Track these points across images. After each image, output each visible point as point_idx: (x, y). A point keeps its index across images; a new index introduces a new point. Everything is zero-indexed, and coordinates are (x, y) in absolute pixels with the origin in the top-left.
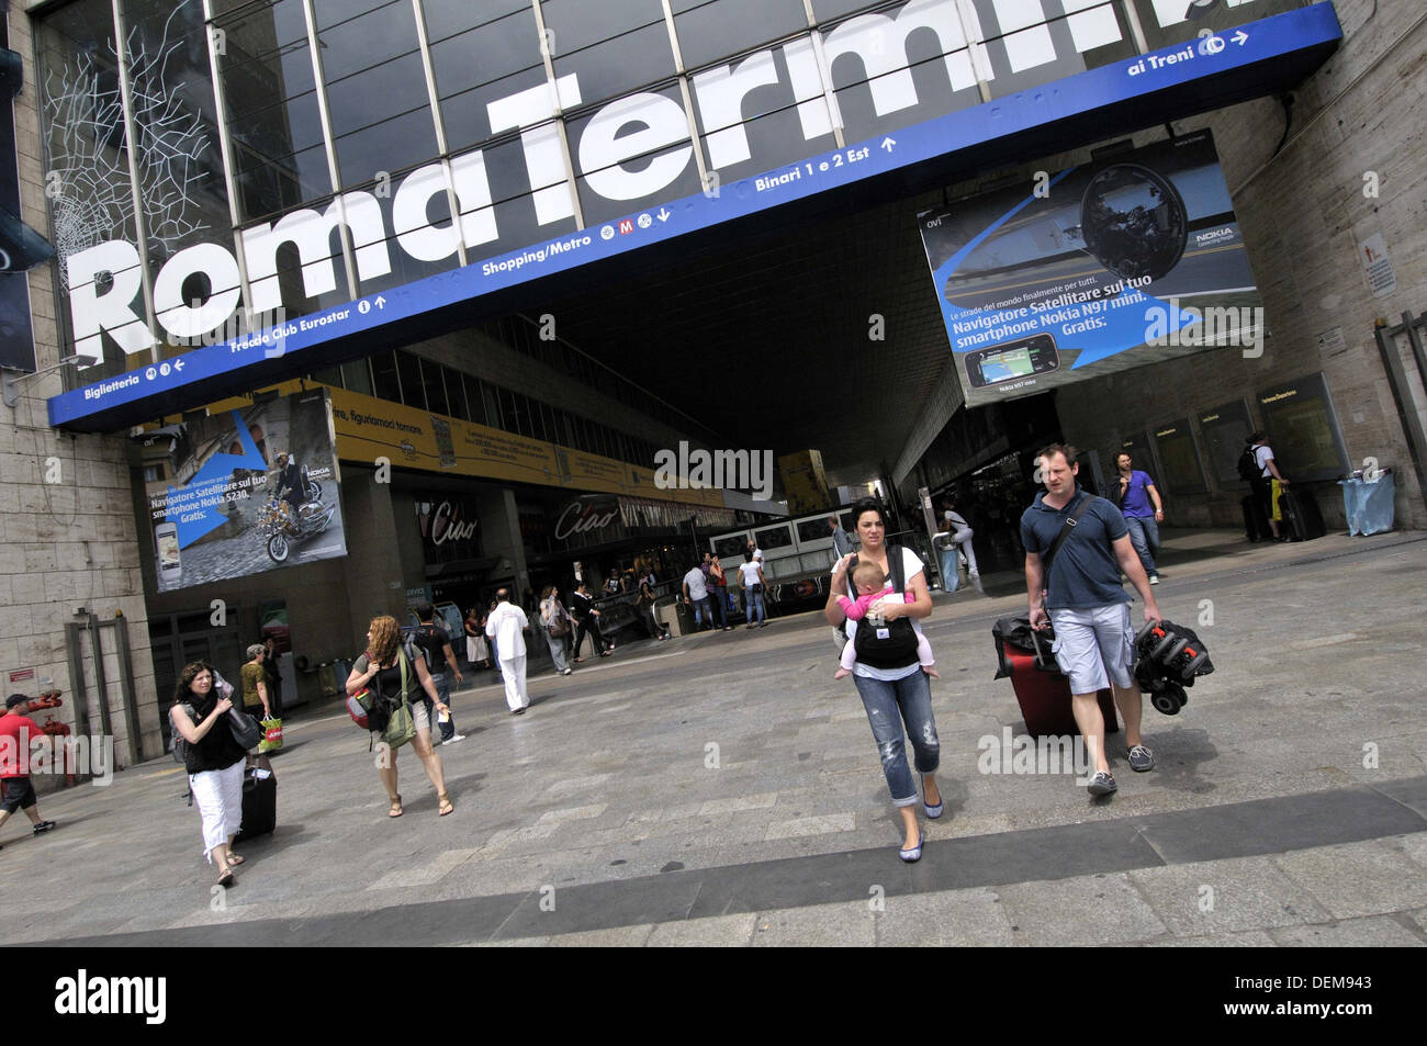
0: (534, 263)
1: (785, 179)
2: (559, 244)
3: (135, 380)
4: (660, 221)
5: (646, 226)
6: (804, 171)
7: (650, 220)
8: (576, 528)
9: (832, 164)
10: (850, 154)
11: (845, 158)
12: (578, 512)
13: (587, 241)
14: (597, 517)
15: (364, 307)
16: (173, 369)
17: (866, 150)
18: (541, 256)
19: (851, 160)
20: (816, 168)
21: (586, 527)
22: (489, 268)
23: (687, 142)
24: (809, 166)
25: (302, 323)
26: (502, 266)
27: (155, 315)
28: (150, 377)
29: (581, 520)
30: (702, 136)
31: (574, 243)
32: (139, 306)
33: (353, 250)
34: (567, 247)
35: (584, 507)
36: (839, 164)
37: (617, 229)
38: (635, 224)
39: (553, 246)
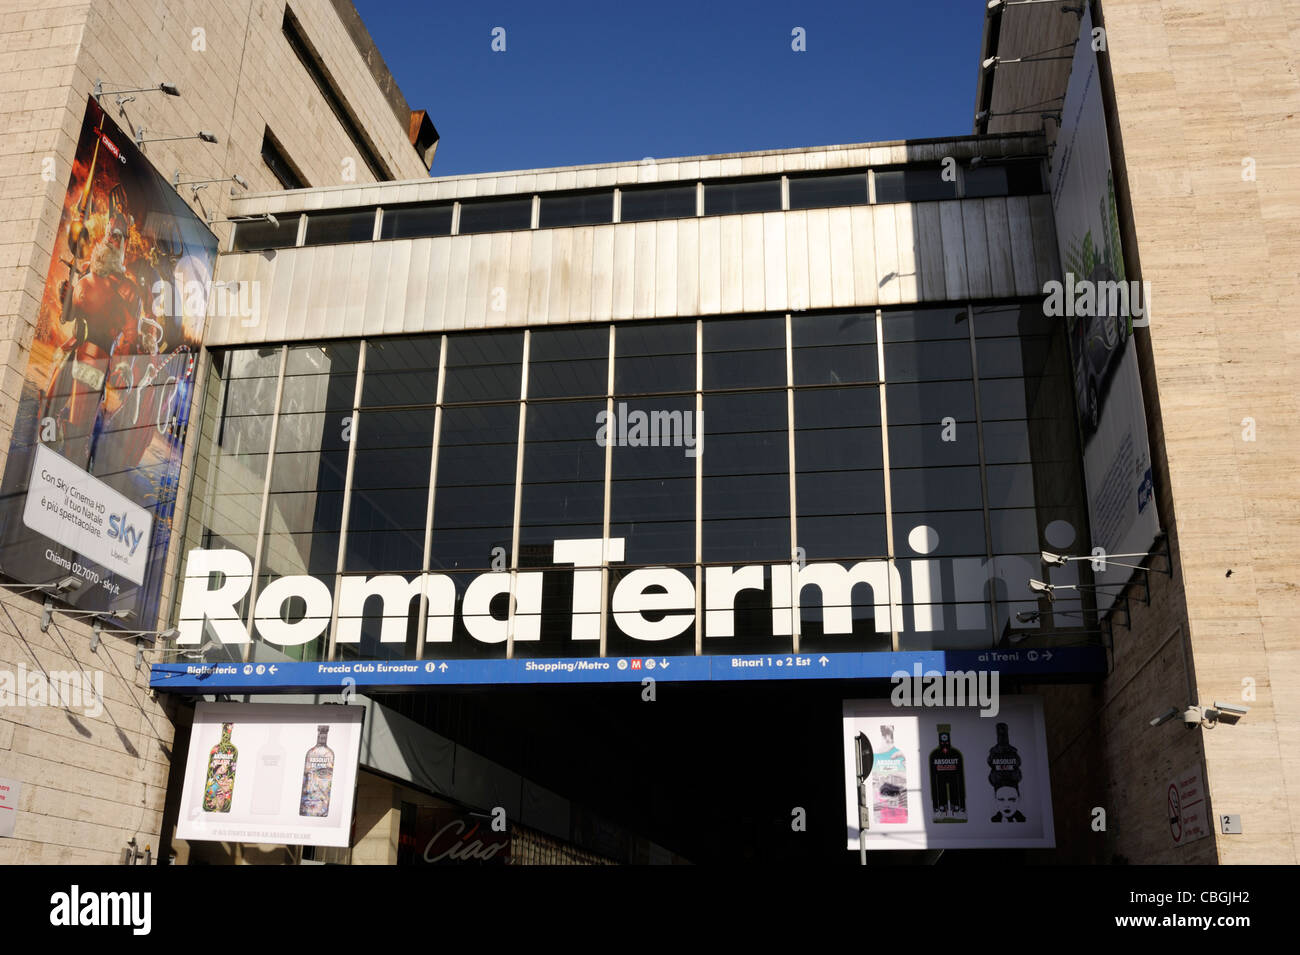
0: (565, 671)
1: (753, 663)
2: (586, 663)
3: (234, 671)
4: (661, 667)
5: (650, 667)
6: (766, 662)
7: (654, 664)
8: (452, 853)
9: (785, 663)
10: (798, 659)
11: (794, 662)
12: (458, 832)
13: (606, 666)
14: (481, 845)
15: (430, 667)
16: (267, 671)
17: (809, 660)
18: (570, 667)
19: (798, 664)
20: (774, 662)
21: (464, 855)
22: (531, 665)
23: (691, 612)
24: (770, 659)
25: (379, 666)
26: (541, 667)
27: (254, 619)
28: (247, 672)
29: (460, 844)
30: (704, 610)
31: (597, 665)
32: (243, 609)
33: (427, 616)
34: (591, 666)
35: (468, 828)
36: (789, 664)
37: (630, 664)
38: (643, 664)
39: (581, 663)
